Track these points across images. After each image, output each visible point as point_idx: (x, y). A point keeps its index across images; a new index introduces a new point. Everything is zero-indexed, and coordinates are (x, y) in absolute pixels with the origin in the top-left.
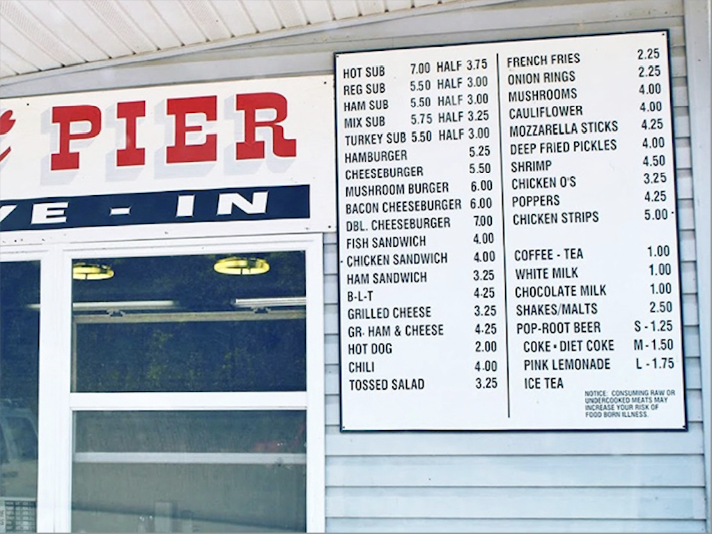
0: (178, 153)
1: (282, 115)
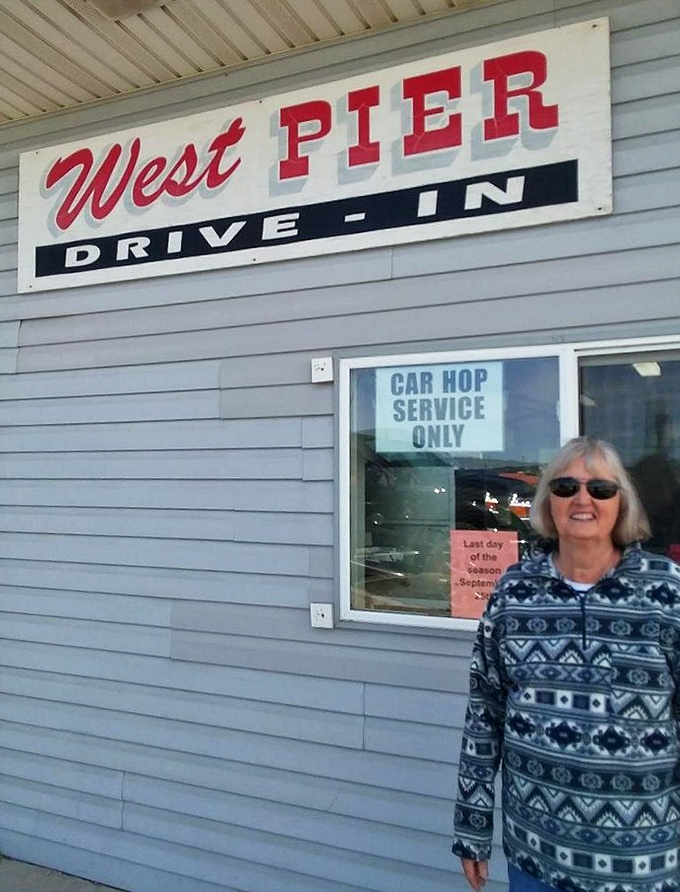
1: (540, 78)
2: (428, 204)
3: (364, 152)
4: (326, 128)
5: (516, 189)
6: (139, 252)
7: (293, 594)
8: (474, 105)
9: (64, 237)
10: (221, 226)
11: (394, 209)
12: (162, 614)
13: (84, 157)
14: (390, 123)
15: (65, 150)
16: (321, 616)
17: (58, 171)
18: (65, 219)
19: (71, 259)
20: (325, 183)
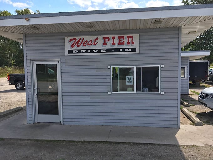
0: (120, 43)
1: (133, 39)
2: (121, 50)
3: (114, 44)
4: (109, 40)
5: (130, 50)
6: (84, 52)
7: (106, 91)
8: (126, 41)
9: (72, 49)
10: (96, 50)
11: (117, 50)
12: (89, 94)
13: (75, 39)
14: (116, 41)
15: (72, 38)
16: (109, 93)
17: (71, 40)
18: (72, 46)
19: (74, 52)
20: (109, 46)
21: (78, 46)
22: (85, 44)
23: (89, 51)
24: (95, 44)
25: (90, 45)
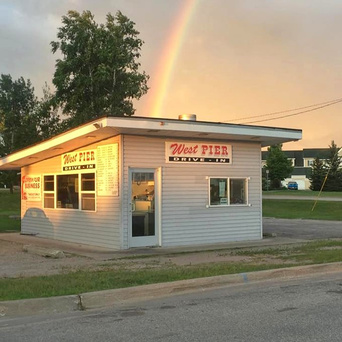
6: (185, 160)
9: (173, 156)
10: (195, 158)
13: (176, 145)
15: (173, 143)
16: (207, 206)
17: (172, 146)
18: (174, 153)
19: (175, 159)
21: (179, 153)
22: (186, 152)
23: (190, 159)
24: (195, 152)
25: (190, 153)
